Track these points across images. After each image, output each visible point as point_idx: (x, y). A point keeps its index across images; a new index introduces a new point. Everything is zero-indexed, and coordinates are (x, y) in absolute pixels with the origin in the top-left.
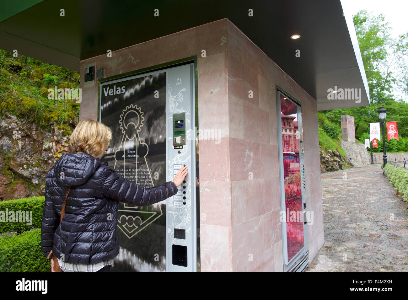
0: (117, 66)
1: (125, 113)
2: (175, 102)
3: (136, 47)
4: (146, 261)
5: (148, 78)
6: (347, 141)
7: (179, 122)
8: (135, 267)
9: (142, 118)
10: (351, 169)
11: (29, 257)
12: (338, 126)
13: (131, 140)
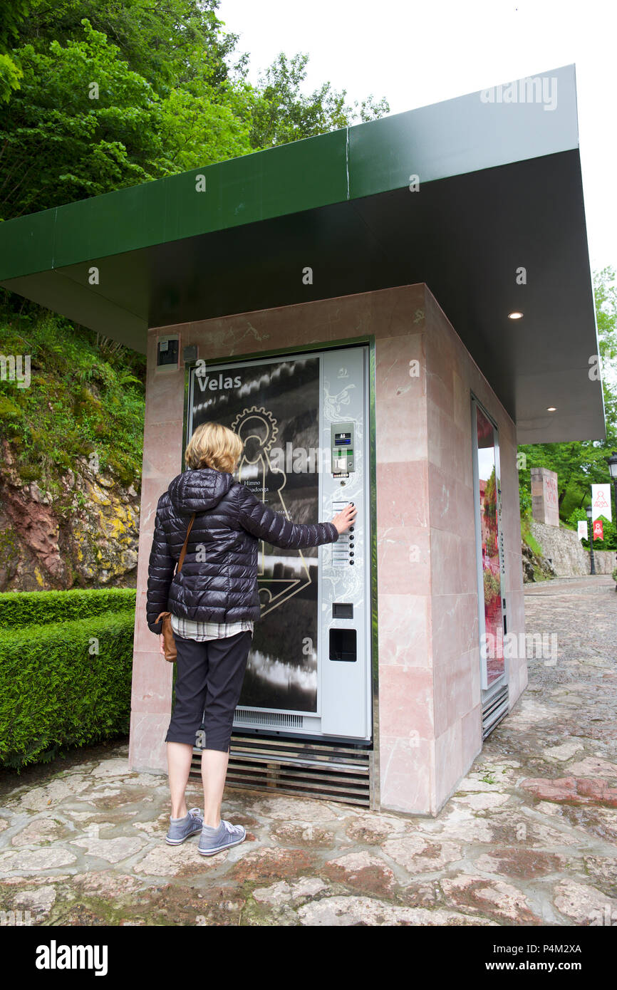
0: (224, 342)
1: (241, 420)
2: (335, 405)
3: (264, 313)
4: (280, 661)
5: (285, 365)
6: (542, 522)
7: (343, 437)
8: (258, 672)
9: (274, 428)
10: (552, 581)
11: (61, 660)
12: (527, 490)
13: (253, 465)
